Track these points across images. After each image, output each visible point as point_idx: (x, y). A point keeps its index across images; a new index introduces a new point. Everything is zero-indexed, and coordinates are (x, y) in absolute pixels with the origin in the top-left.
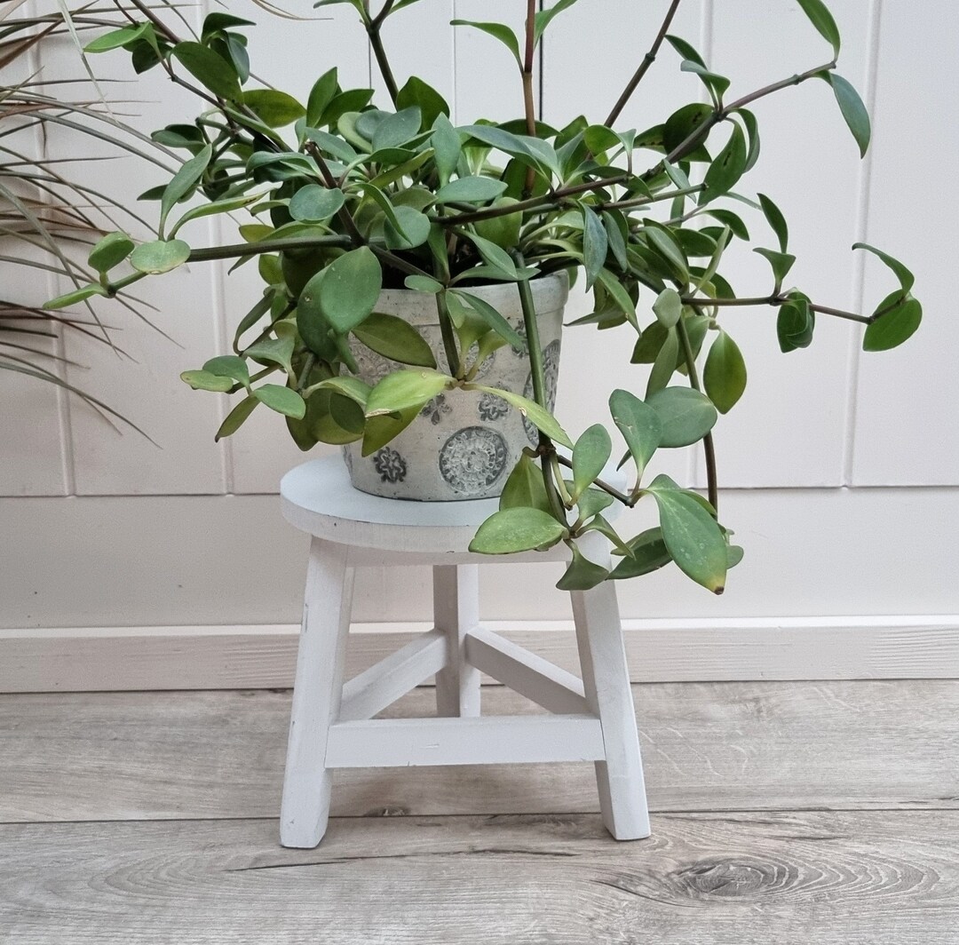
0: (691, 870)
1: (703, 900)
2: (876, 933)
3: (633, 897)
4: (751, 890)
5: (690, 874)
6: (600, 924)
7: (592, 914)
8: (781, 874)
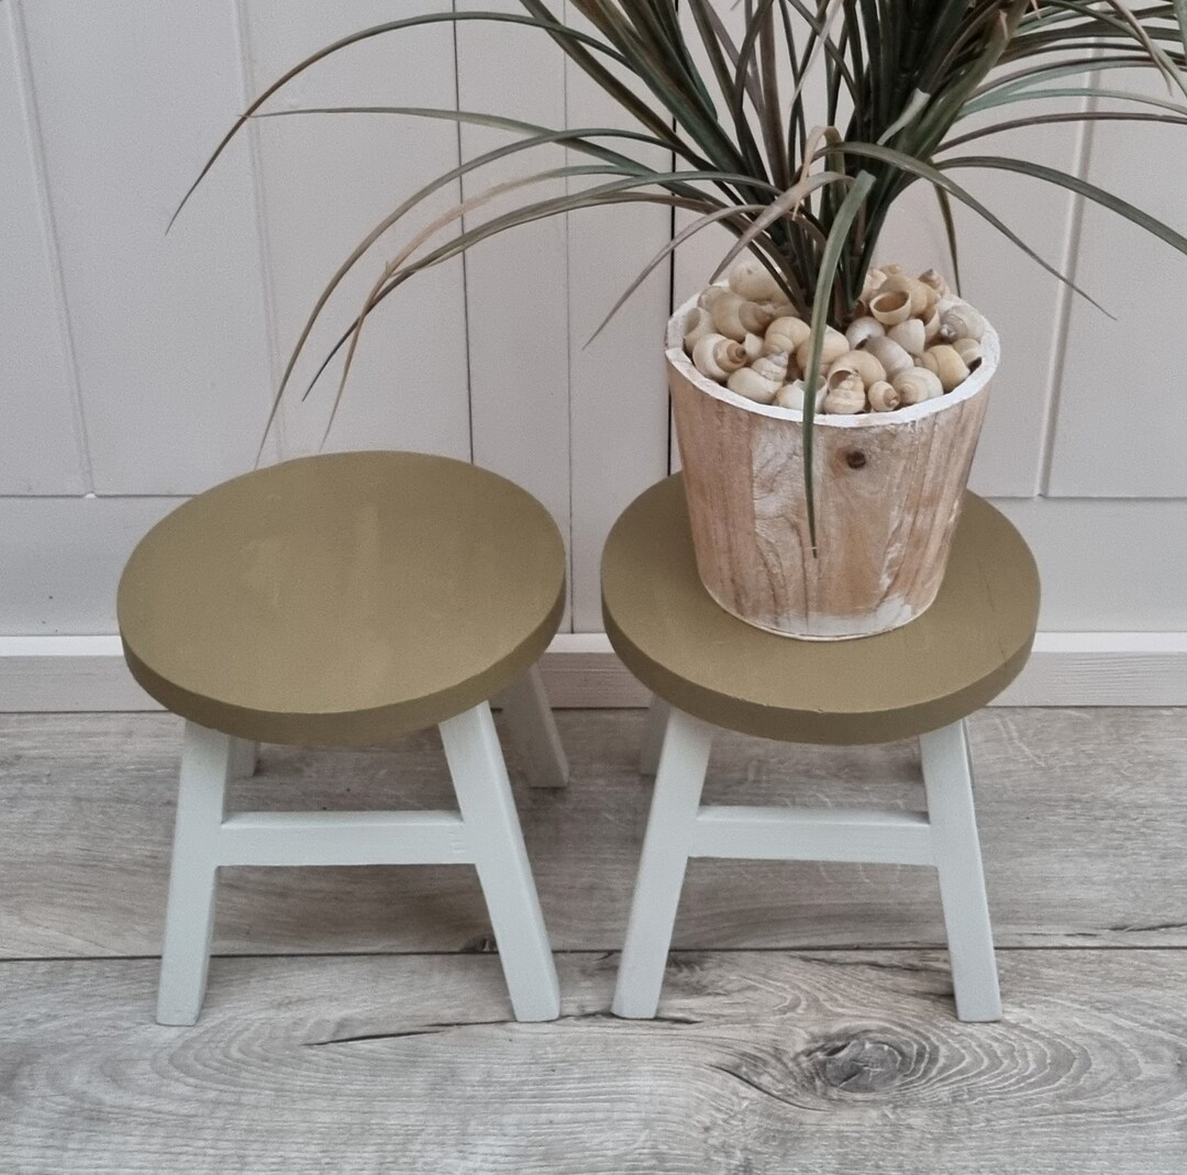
0: (821, 1049)
1: (831, 1100)
2: (1012, 1154)
3: (754, 1093)
4: (885, 1082)
5: (820, 1056)
6: (716, 1138)
7: (707, 1122)
8: (920, 1055)
